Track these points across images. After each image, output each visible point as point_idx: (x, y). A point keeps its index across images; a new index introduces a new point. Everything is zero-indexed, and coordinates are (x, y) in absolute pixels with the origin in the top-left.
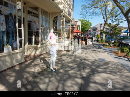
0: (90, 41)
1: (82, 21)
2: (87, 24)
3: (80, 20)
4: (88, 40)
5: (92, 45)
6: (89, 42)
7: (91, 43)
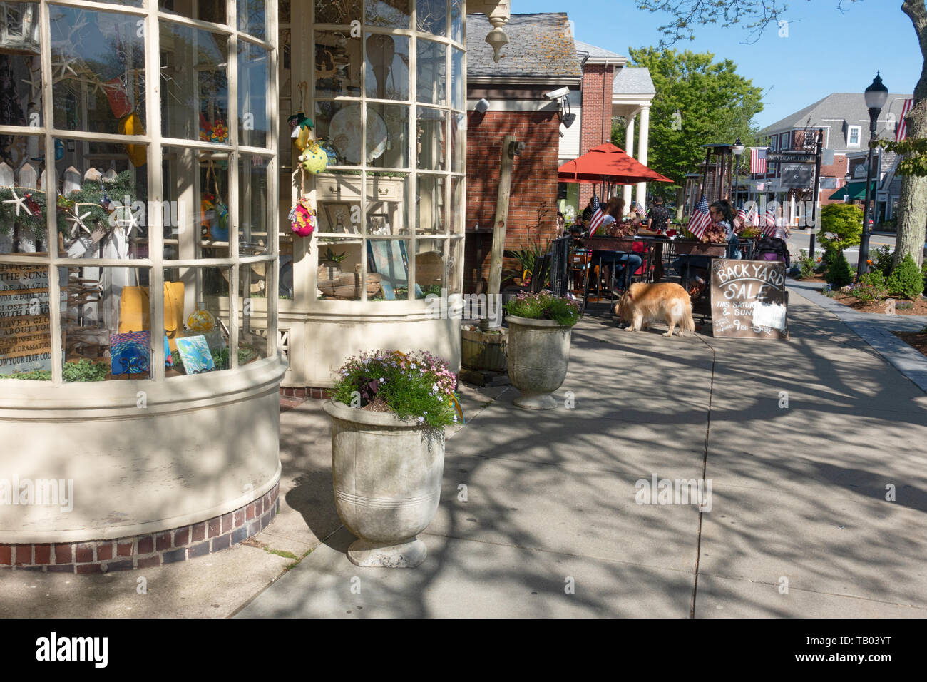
0: (749, 292)
1: (661, 67)
2: (717, 100)
3: (642, 58)
4: (728, 269)
5: (781, 336)
6: (738, 302)
7: (770, 316)
